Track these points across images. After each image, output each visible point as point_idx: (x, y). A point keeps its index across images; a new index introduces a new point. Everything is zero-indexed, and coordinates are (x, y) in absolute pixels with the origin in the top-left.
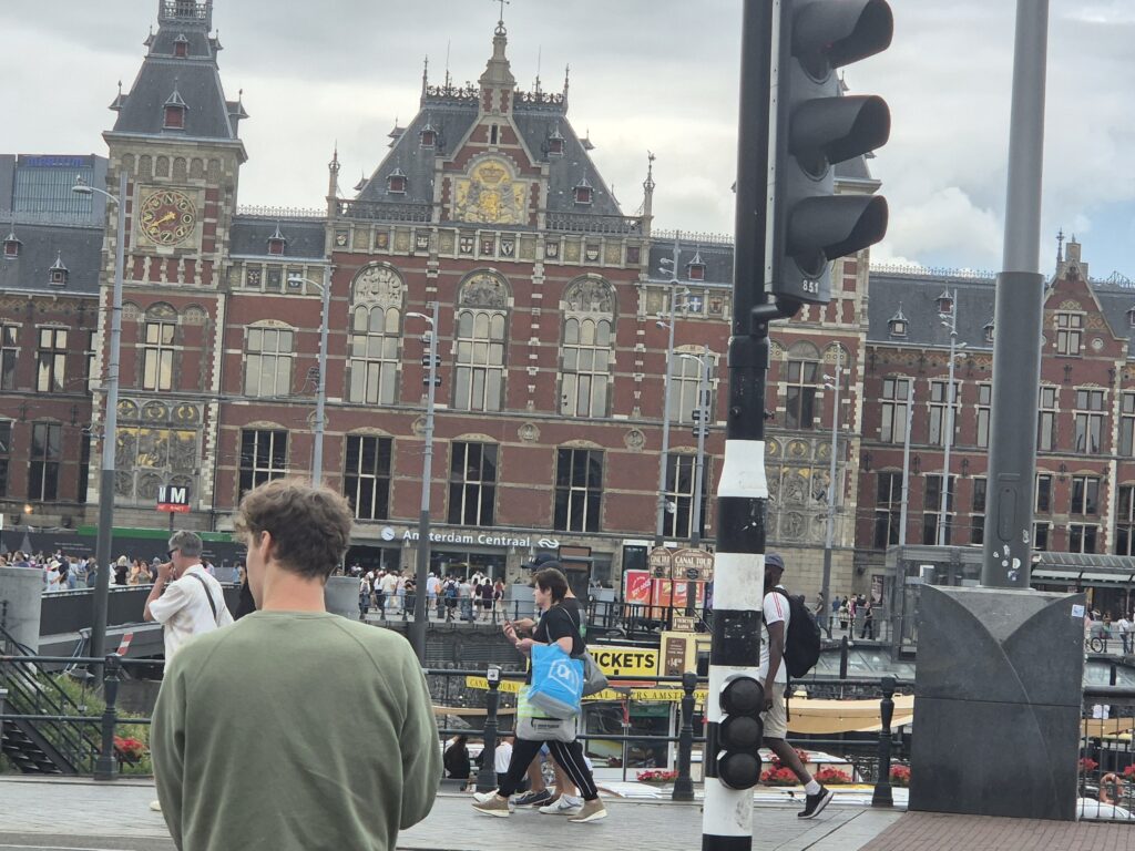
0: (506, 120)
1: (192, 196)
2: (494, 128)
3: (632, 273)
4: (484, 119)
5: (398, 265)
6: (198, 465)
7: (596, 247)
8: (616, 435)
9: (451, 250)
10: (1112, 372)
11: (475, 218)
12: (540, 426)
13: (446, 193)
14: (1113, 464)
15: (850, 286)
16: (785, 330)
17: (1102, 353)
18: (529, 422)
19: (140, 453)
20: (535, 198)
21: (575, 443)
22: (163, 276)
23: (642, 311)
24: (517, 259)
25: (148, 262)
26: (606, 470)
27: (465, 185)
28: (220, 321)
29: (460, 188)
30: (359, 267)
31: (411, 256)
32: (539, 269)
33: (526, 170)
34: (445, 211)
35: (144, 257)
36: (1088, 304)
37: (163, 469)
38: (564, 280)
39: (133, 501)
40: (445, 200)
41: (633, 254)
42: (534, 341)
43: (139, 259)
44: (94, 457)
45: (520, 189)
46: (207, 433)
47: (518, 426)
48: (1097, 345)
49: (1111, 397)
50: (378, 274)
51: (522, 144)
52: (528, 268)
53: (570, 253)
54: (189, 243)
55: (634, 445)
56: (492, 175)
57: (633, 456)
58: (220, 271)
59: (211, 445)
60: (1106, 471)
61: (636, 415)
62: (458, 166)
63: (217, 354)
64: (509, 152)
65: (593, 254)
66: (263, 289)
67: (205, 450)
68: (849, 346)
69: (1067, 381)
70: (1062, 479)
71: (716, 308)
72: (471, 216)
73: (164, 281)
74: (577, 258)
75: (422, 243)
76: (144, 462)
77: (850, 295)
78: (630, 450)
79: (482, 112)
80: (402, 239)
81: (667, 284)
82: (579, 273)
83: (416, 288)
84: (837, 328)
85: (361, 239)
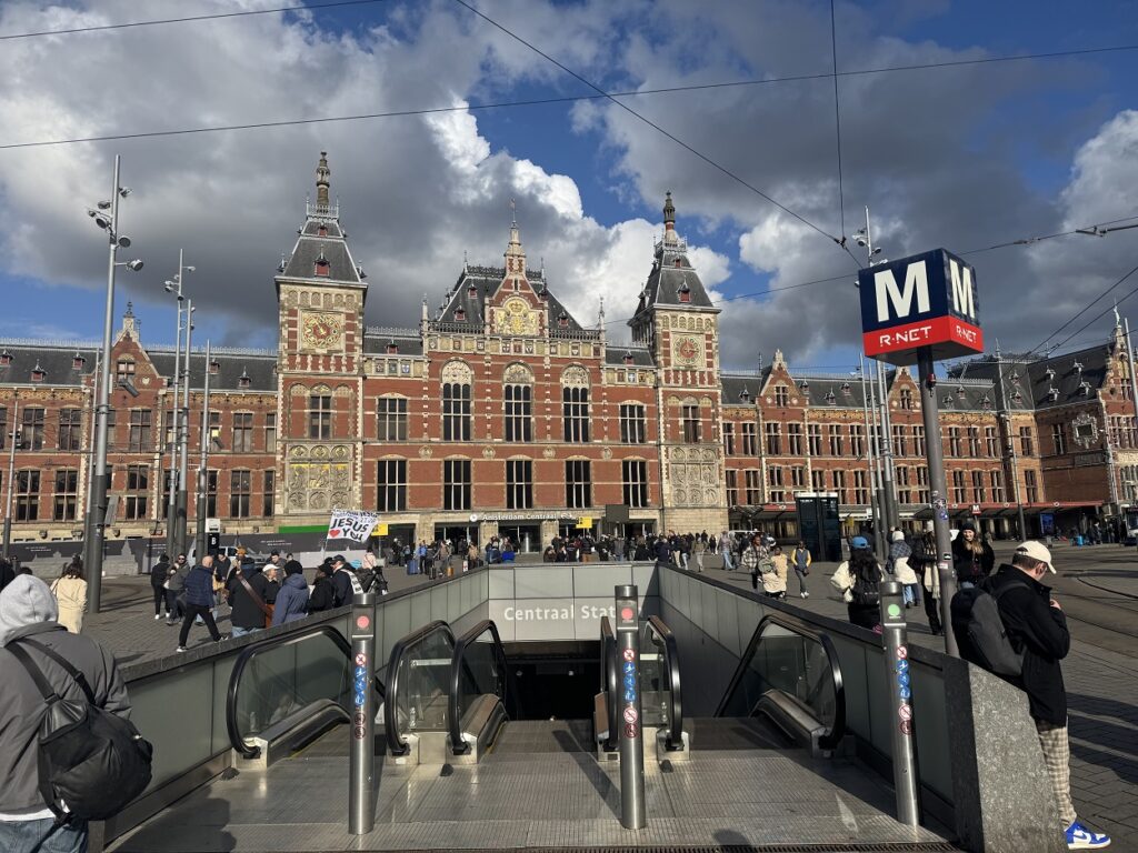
0: (521, 277)
1: (337, 317)
2: (516, 282)
3: (596, 361)
4: (510, 276)
5: (468, 359)
6: (351, 483)
7: (576, 348)
8: (597, 452)
9: (497, 350)
10: (803, 414)
11: (509, 332)
12: (555, 449)
13: (492, 318)
14: (809, 460)
15: (710, 365)
16: (681, 390)
17: (798, 405)
18: (549, 446)
19: (311, 479)
20: (541, 321)
21: (574, 458)
22: (321, 367)
23: (604, 382)
24: (535, 354)
25: (310, 358)
26: (592, 472)
27: (503, 314)
28: (360, 394)
29: (500, 314)
30: (445, 361)
31: (475, 354)
32: (547, 361)
33: (536, 305)
34: (492, 328)
35: (306, 355)
36: (788, 381)
37: (327, 489)
38: (561, 366)
39: (307, 511)
40: (492, 322)
41: (597, 351)
42: (548, 401)
43: (304, 356)
44: (279, 484)
45: (533, 315)
46: (355, 464)
47: (543, 449)
48: (795, 402)
49: (804, 426)
50: (456, 364)
51: (532, 291)
52: (541, 359)
53: (564, 349)
54: (337, 347)
55: (607, 456)
56: (517, 308)
57: (607, 463)
58: (358, 363)
59: (359, 471)
60: (806, 463)
61: (606, 439)
62: (497, 303)
63: (360, 415)
64: (526, 295)
65: (576, 351)
66: (386, 373)
67: (355, 474)
68: (713, 397)
69: (783, 420)
70: (787, 469)
71: (642, 379)
72: (507, 331)
73: (322, 370)
74: (567, 354)
75: (481, 346)
76: (314, 485)
77: (709, 370)
78: (604, 459)
79: (508, 271)
80: (469, 344)
81: (616, 367)
82: (568, 362)
83: (479, 372)
84: (706, 388)
85: (445, 344)
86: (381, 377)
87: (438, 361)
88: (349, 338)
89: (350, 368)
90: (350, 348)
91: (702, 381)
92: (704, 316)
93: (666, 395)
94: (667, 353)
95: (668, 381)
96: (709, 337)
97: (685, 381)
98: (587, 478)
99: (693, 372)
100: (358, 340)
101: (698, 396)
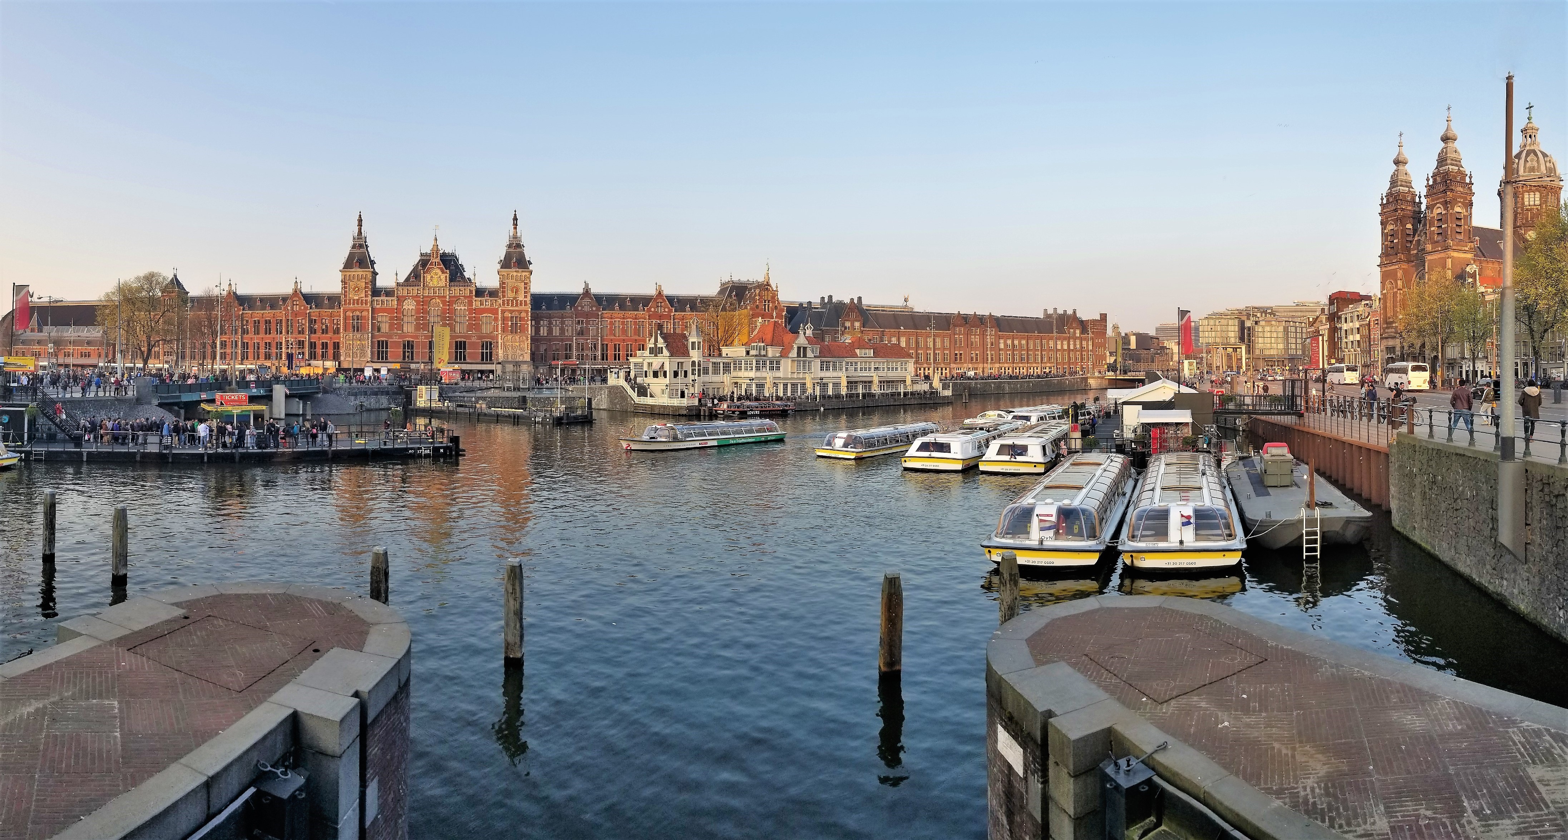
0: (439, 259)
1: (362, 284)
2: (436, 262)
3: (470, 297)
4: (433, 260)
5: (414, 297)
6: (367, 349)
7: (462, 289)
8: (469, 337)
9: (427, 293)
10: (599, 315)
12: (451, 336)
13: (425, 279)
15: (526, 297)
16: (510, 309)
17: (595, 310)
19: (353, 347)
20: (448, 278)
21: (459, 340)
23: (474, 306)
24: (442, 294)
25: (352, 301)
26: (467, 346)
28: (370, 314)
29: (428, 277)
30: (403, 299)
31: (417, 295)
32: (448, 297)
33: (443, 272)
34: (425, 283)
35: (350, 300)
36: (591, 298)
37: (358, 351)
38: (454, 300)
40: (425, 281)
41: (471, 292)
44: (342, 349)
46: (368, 342)
48: (594, 308)
49: (598, 321)
50: (408, 300)
51: (442, 266)
52: (445, 297)
53: (456, 291)
54: (362, 295)
55: (474, 339)
56: (435, 274)
57: (473, 342)
58: (369, 302)
59: (370, 344)
61: (474, 331)
62: (427, 273)
63: (370, 322)
64: (439, 267)
65: (461, 291)
66: (380, 305)
67: (368, 346)
69: (587, 318)
70: (587, 343)
71: (492, 304)
72: (431, 285)
73: (356, 305)
74: (457, 293)
75: (419, 292)
77: (525, 299)
79: (432, 258)
80: (414, 291)
81: (479, 299)
82: (458, 298)
83: (418, 302)
84: (523, 307)
85: (403, 292)
86: (378, 307)
87: (401, 300)
88: (366, 292)
89: (366, 304)
90: (366, 296)
91: (521, 304)
92: (524, 274)
93: (503, 312)
94: (503, 292)
95: (504, 304)
96: (526, 284)
97: (512, 305)
98: (465, 348)
99: (517, 301)
100: (370, 293)
101: (520, 312)
